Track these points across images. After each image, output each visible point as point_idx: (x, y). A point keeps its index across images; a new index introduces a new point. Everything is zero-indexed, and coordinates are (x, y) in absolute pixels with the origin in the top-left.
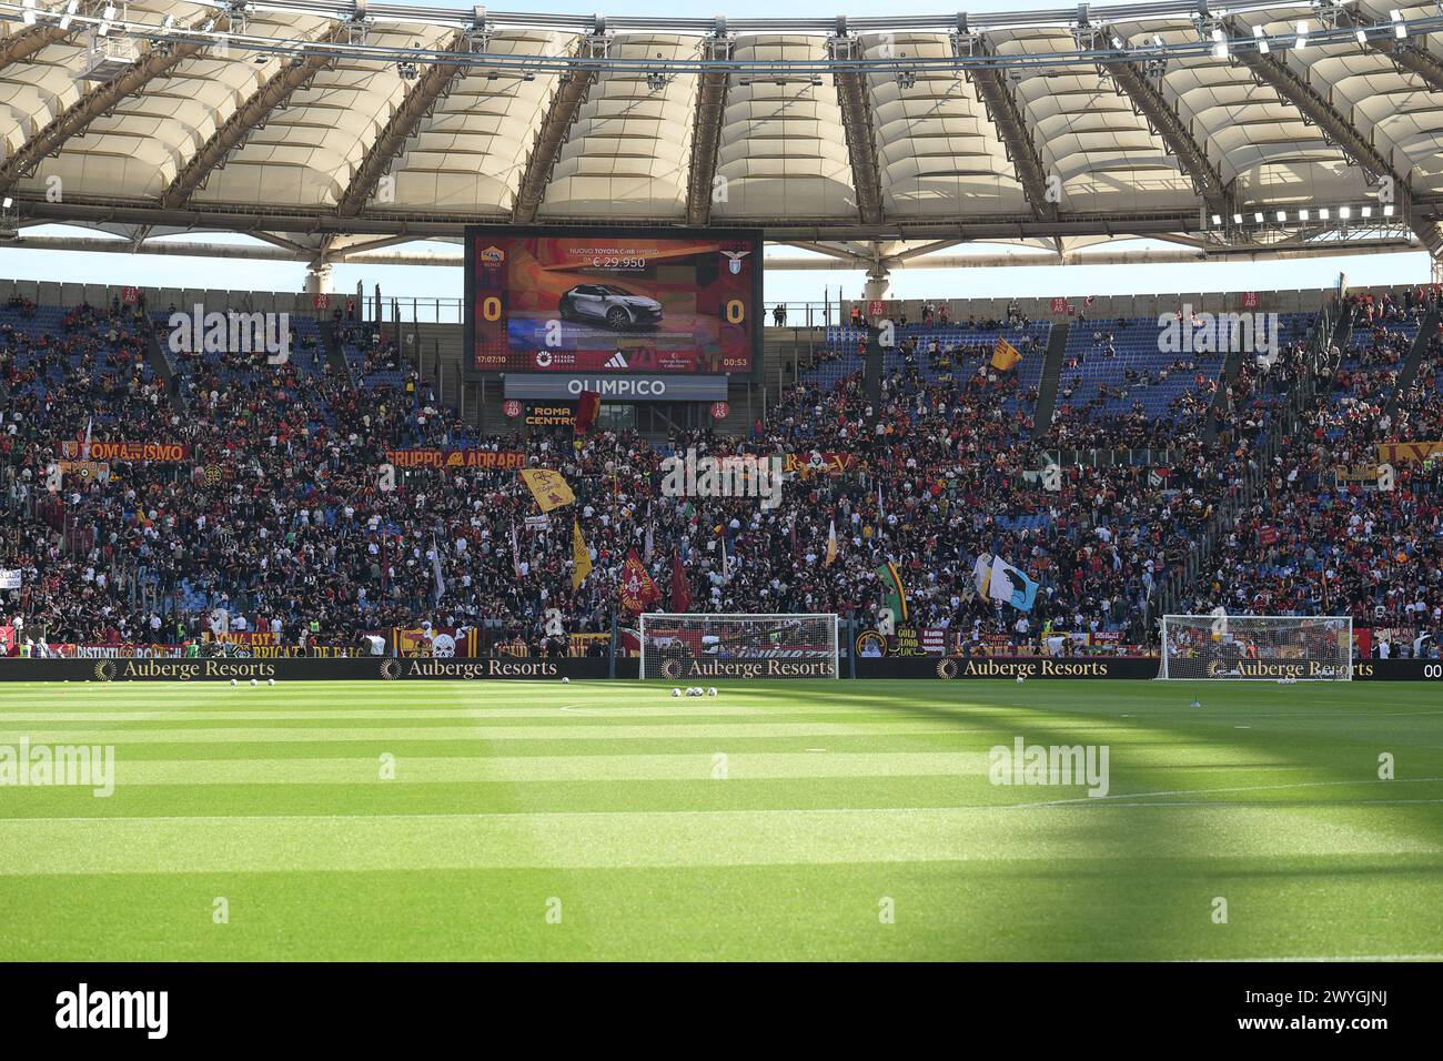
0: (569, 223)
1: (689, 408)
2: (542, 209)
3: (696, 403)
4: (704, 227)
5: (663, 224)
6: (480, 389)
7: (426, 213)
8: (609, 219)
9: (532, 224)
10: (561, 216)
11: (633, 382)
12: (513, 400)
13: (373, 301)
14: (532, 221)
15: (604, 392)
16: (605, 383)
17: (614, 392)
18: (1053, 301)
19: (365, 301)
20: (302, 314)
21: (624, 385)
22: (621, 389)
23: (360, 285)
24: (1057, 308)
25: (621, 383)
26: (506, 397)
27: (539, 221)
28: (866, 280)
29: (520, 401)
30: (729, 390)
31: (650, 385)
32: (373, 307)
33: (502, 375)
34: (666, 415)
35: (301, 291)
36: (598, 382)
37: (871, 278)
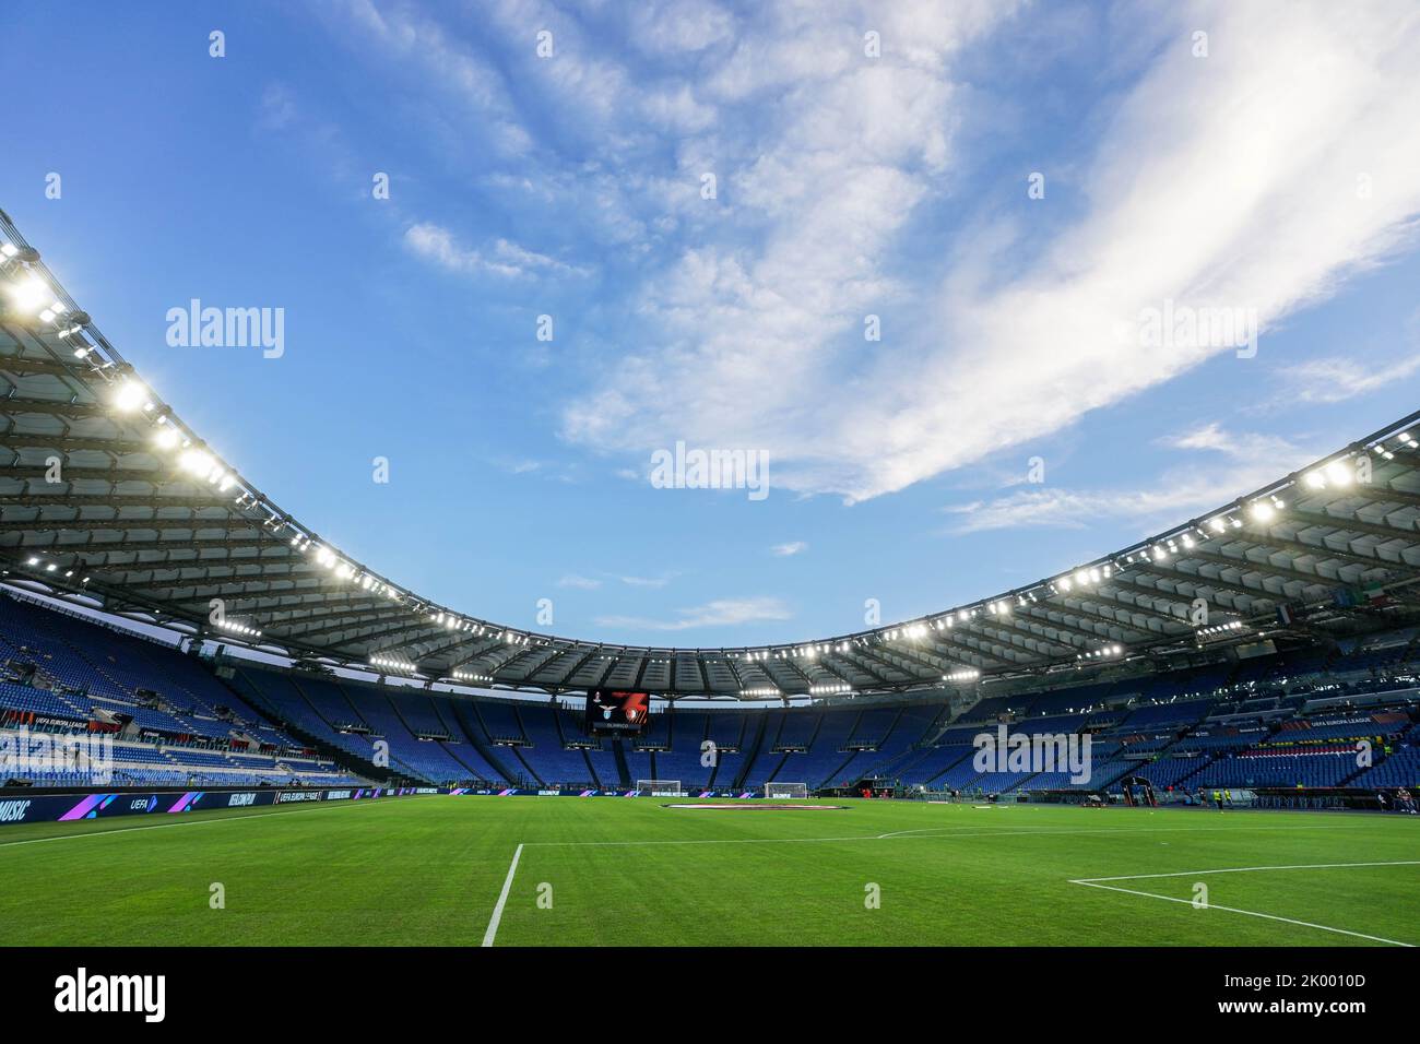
2: (604, 685)
4: (637, 690)
6: (588, 725)
7: (580, 685)
10: (607, 687)
14: (601, 688)
20: (549, 707)
23: (563, 701)
32: (565, 706)
33: (593, 722)
35: (549, 702)
37: (670, 703)
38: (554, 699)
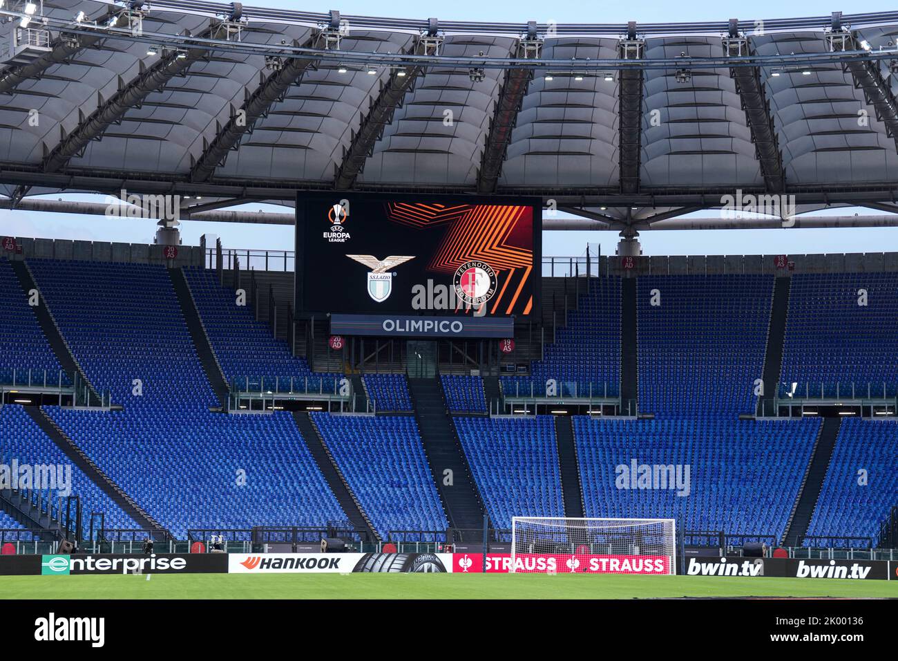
0: (380, 190)
1: (482, 344)
2: (360, 178)
3: (486, 341)
4: (490, 195)
5: (458, 191)
6: (310, 326)
7: (262, 180)
8: (413, 187)
9: (350, 191)
10: (374, 184)
11: (436, 322)
12: (337, 335)
13: (214, 252)
14: (351, 188)
15: (412, 330)
16: (413, 322)
17: (421, 330)
18: (776, 259)
19: (208, 252)
20: (154, 262)
21: (429, 325)
22: (426, 327)
23: (203, 239)
24: (779, 264)
25: (426, 322)
26: (332, 333)
27: (357, 188)
28: (619, 239)
29: (343, 336)
30: (515, 329)
31: (450, 324)
32: (214, 258)
33: (328, 315)
34: (461, 349)
35: (153, 243)
36: (407, 322)
37: (624, 238)
38: (168, 232)
